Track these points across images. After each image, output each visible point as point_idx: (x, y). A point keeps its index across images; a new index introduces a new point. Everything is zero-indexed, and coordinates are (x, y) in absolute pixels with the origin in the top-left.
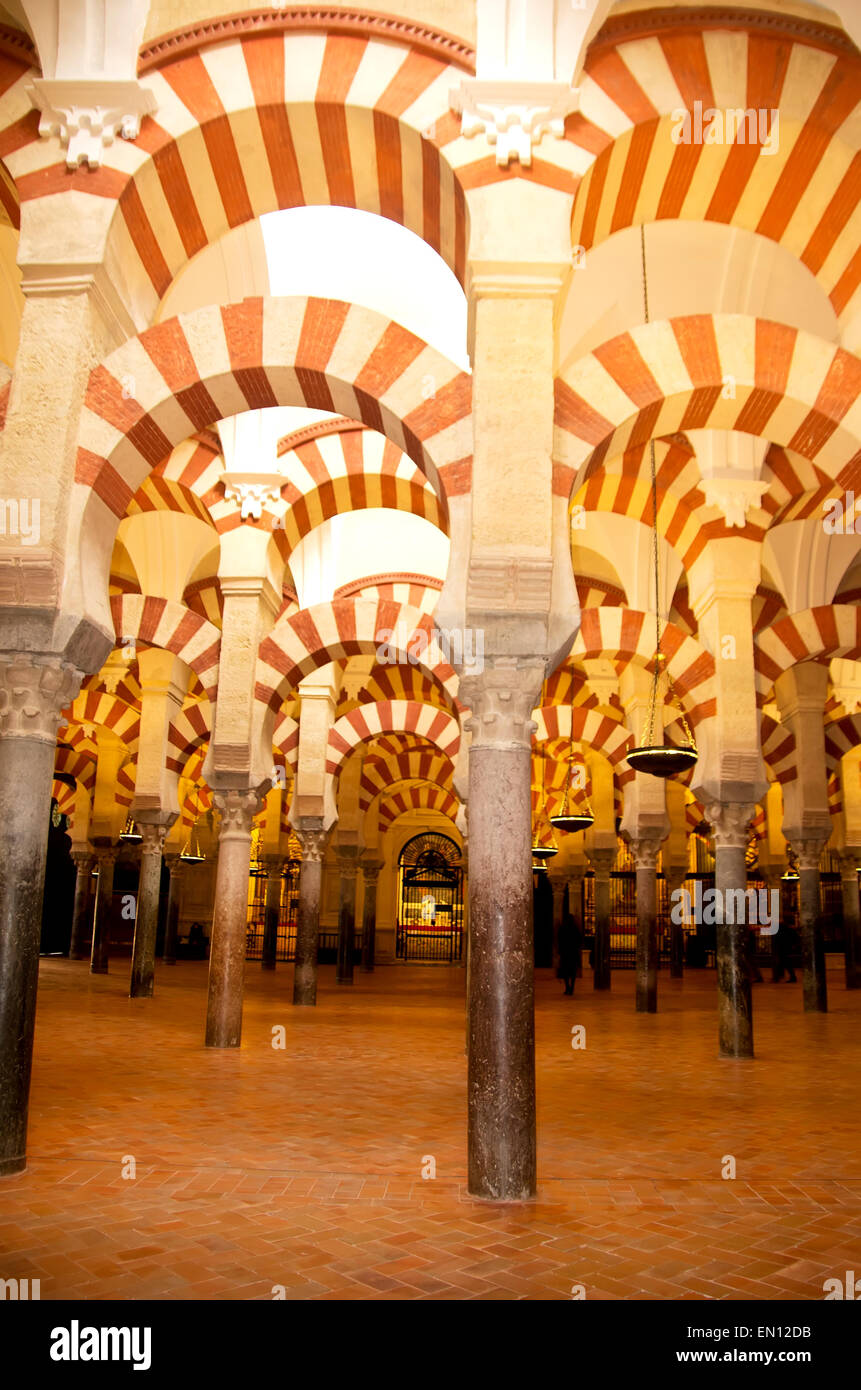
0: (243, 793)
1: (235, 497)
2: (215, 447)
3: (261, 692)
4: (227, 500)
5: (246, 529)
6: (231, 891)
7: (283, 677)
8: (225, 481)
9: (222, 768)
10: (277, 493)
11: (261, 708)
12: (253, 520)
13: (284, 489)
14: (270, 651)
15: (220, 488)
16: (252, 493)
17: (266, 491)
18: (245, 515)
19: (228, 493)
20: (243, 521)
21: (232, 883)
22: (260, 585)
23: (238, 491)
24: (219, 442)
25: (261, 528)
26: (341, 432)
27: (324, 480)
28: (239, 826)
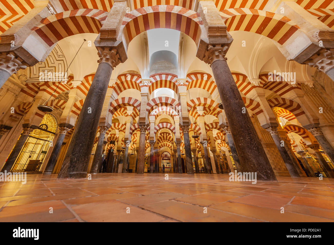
0: (144, 126)
1: (143, 83)
2: (140, 77)
3: (147, 110)
4: (142, 83)
5: (145, 87)
6: (142, 142)
7: (151, 108)
8: (142, 81)
9: (141, 121)
10: (149, 82)
11: (147, 112)
12: (146, 86)
13: (150, 82)
14: (149, 104)
15: (141, 82)
16: (146, 82)
17: (148, 82)
18: (145, 85)
19: (142, 82)
20: (144, 86)
21: (142, 141)
22: (147, 94)
23: (144, 82)
24: (141, 76)
25: (147, 87)
26: (159, 75)
27: (156, 81)
28: (144, 131)
